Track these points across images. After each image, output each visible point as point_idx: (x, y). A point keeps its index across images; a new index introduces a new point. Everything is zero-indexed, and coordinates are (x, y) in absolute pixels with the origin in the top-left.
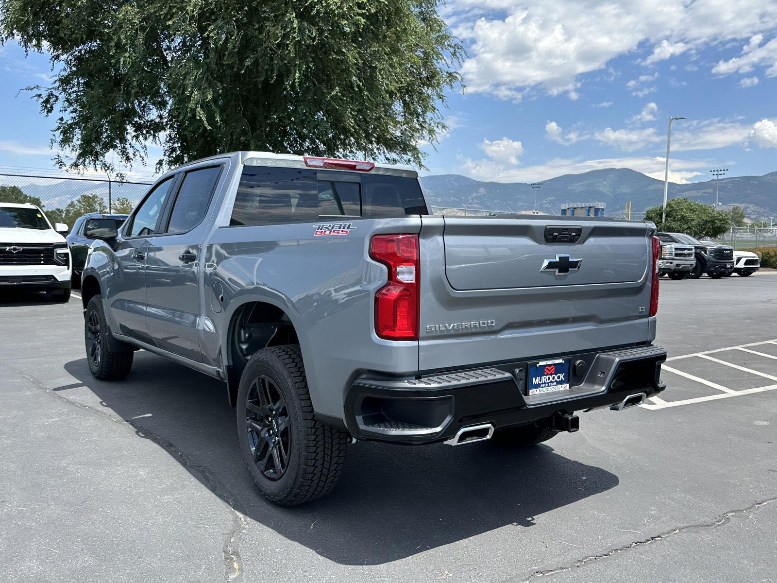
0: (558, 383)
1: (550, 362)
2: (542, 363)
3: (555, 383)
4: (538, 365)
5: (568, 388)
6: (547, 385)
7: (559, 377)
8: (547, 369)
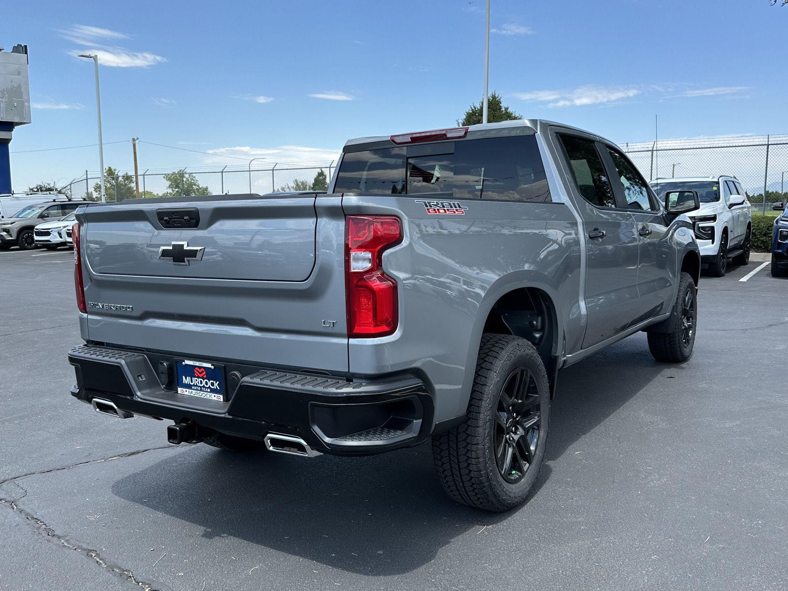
0: (213, 391)
1: (197, 364)
2: (187, 362)
3: (209, 390)
4: (183, 363)
5: (222, 400)
6: (199, 388)
7: (213, 384)
8: (197, 371)
